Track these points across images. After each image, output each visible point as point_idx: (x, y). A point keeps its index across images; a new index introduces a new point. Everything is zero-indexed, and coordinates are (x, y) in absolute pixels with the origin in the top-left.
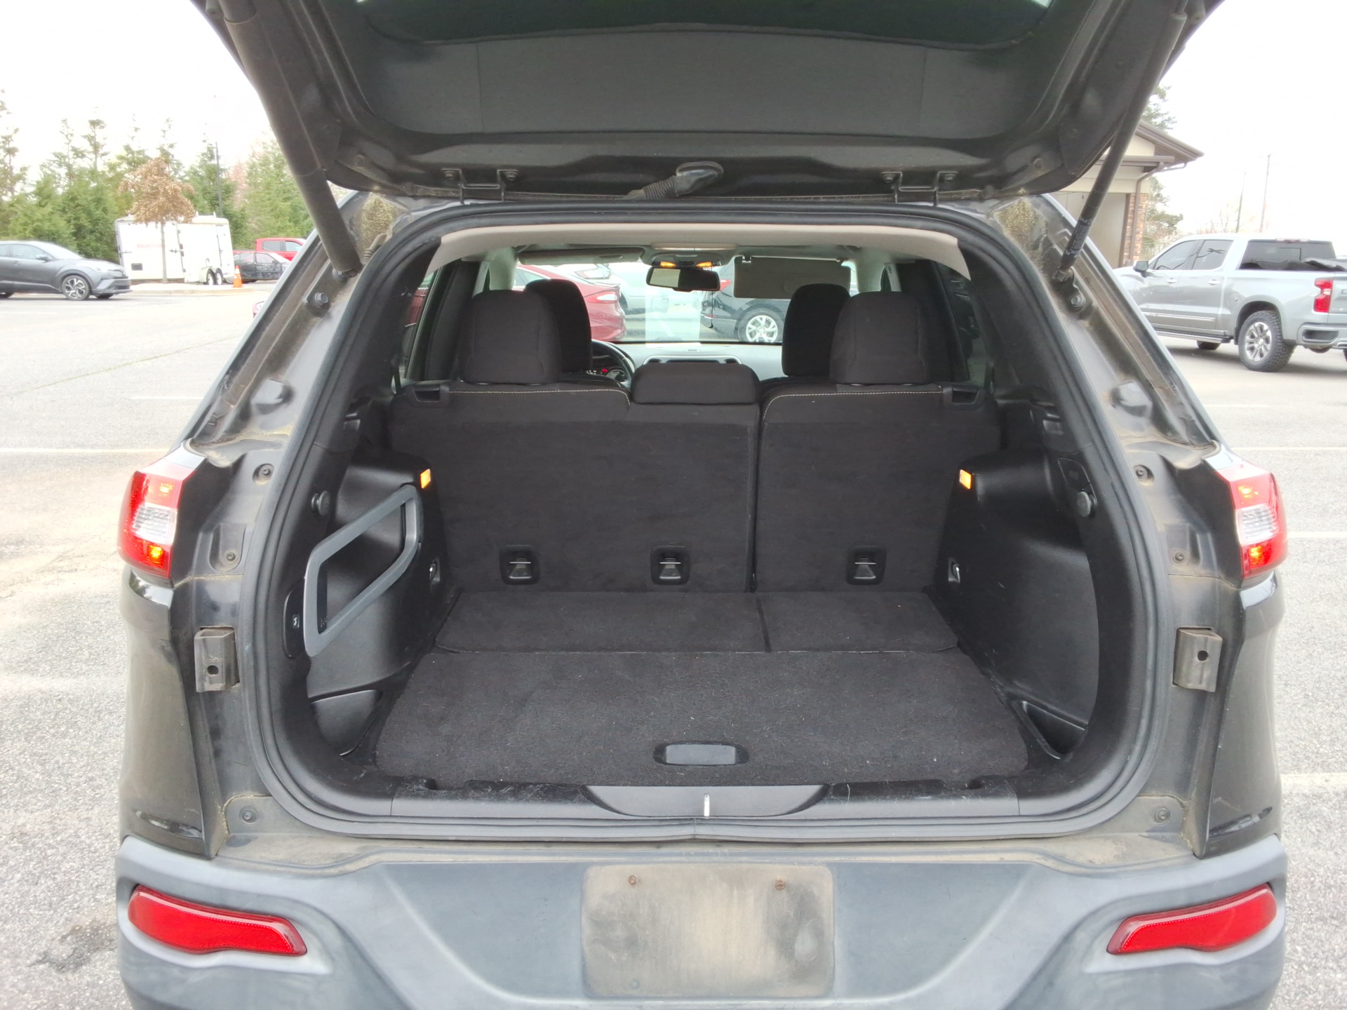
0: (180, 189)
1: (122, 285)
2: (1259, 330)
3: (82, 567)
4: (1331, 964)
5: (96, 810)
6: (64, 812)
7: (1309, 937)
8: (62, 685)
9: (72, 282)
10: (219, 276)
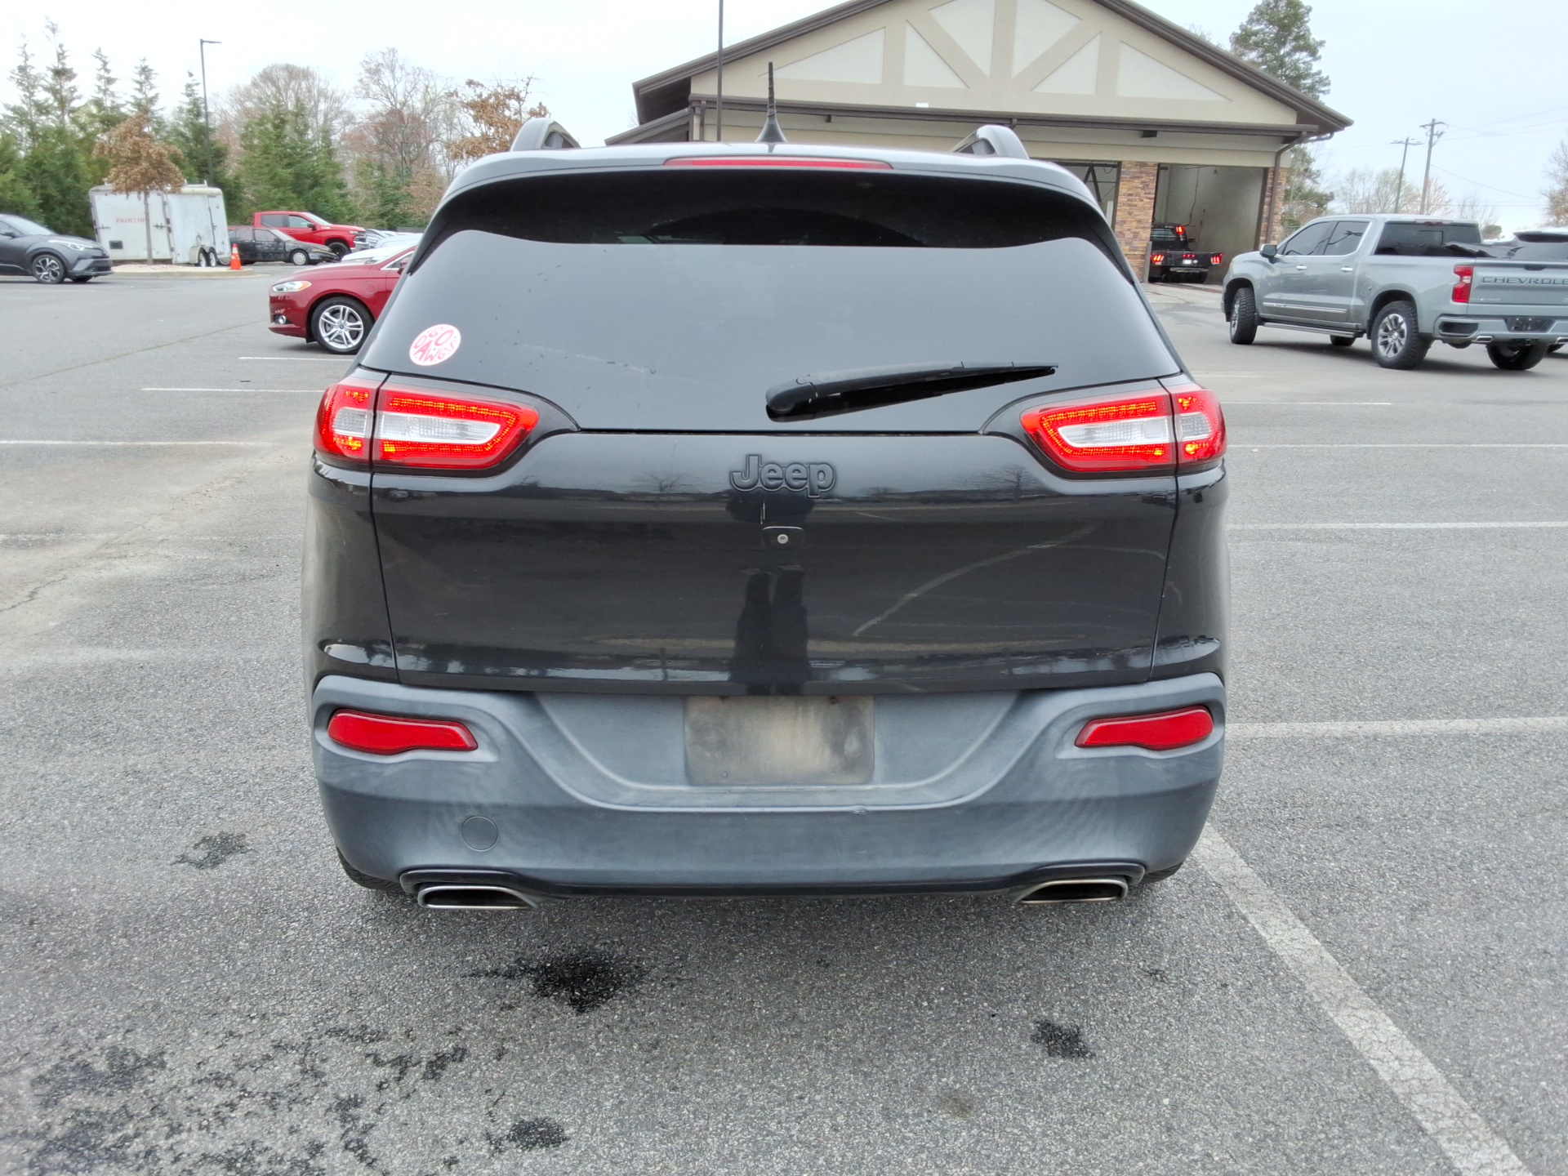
0: (166, 153)
1: (102, 266)
2: (1393, 322)
3: (132, 554)
4: (1328, 857)
5: (202, 753)
6: (172, 756)
7: (1312, 838)
8: (140, 655)
9: (44, 262)
10: (212, 256)
